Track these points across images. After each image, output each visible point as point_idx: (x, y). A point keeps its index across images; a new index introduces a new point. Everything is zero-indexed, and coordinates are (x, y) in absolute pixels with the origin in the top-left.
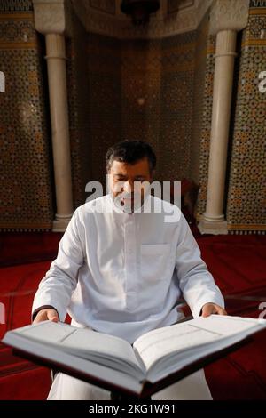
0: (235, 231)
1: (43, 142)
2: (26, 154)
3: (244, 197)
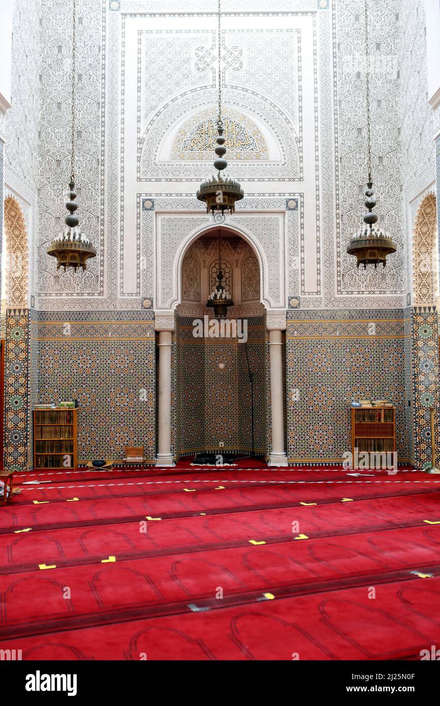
0: (293, 464)
1: (154, 400)
2: (141, 408)
3: (296, 437)
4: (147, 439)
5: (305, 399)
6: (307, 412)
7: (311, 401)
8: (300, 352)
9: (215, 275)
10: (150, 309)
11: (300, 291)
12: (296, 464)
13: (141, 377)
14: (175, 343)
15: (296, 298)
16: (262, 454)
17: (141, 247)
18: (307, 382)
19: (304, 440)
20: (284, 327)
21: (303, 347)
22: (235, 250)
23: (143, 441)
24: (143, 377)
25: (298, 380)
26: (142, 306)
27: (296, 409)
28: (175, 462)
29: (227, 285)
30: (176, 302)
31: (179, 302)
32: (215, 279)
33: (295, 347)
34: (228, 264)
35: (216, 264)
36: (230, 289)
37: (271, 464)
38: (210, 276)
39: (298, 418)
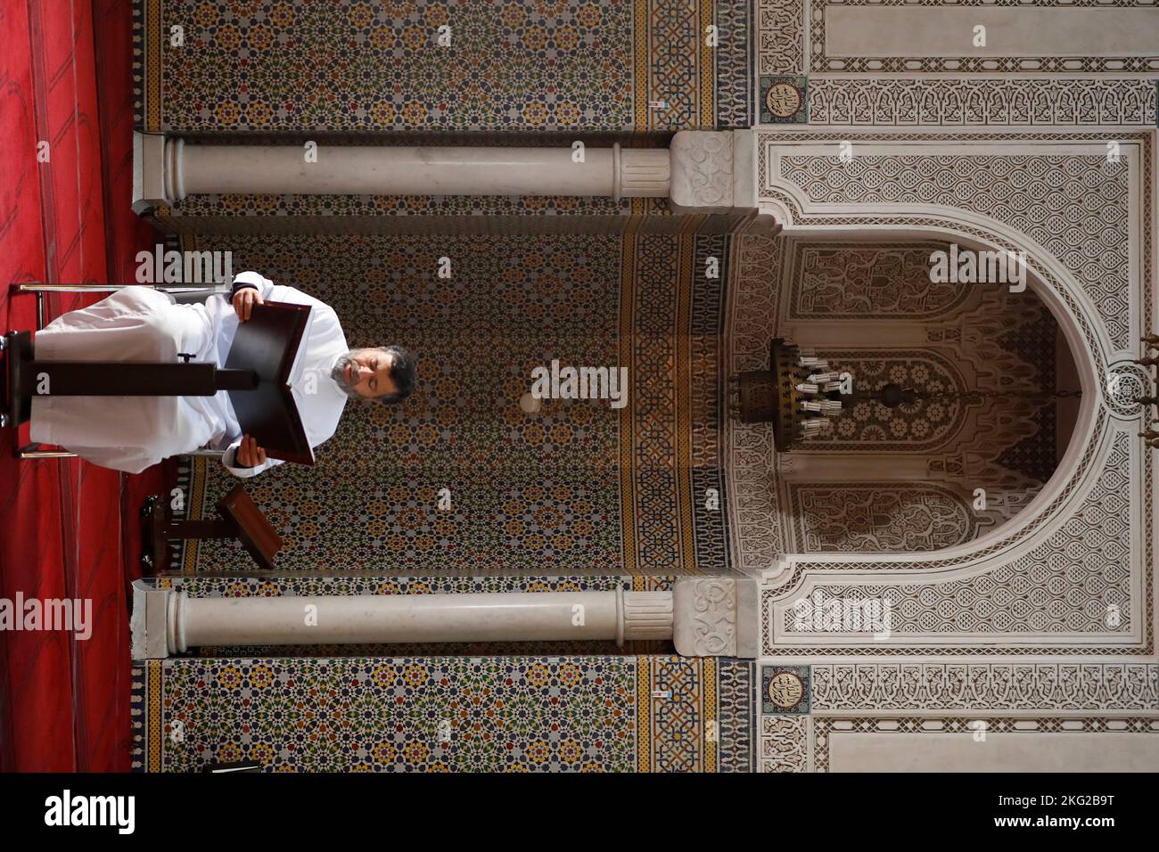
0: (141, 679)
1: (399, 127)
2: (367, 75)
3: (246, 693)
4: (244, 98)
5: (400, 729)
6: (346, 737)
7: (390, 755)
8: (586, 713)
9: (898, 376)
10: (762, 111)
11: (833, 711)
12: (141, 692)
13: (488, 76)
14: (625, 212)
15: (805, 697)
16: (179, 560)
17: (1009, 77)
18: (468, 737)
19: (237, 725)
20: (685, 645)
21: (608, 722)
22: (999, 462)
23: (234, 85)
24: (490, 83)
25: (477, 701)
26: (775, 81)
27: (359, 692)
28: (149, 212)
29: (860, 425)
30: (790, 216)
31: (788, 226)
32: (885, 376)
33: (608, 690)
34: (947, 428)
35: (945, 381)
36: (841, 438)
37: (139, 589)
38: (895, 357)
39: (323, 702)
